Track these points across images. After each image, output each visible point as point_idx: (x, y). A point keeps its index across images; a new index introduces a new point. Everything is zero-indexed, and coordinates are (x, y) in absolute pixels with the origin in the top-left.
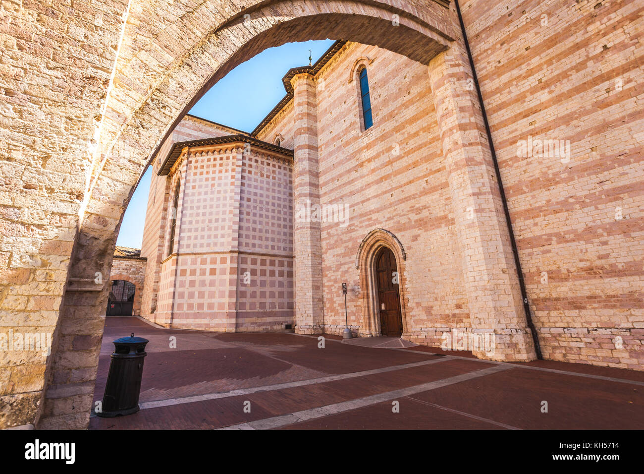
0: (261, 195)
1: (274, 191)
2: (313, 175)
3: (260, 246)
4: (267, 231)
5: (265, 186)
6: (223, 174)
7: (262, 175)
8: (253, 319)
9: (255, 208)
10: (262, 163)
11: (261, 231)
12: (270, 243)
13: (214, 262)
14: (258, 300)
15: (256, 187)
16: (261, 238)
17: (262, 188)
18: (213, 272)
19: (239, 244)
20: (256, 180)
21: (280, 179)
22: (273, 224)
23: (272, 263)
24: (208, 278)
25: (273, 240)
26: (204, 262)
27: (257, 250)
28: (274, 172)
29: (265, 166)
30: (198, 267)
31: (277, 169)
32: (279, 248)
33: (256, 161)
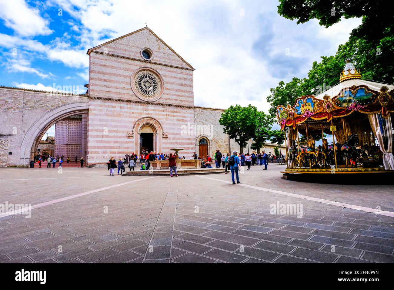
0: (74, 131)
1: (78, 129)
2: (86, 125)
3: (74, 143)
4: (76, 139)
5: (75, 128)
6: (65, 126)
7: (74, 125)
8: (72, 159)
9: (72, 134)
10: (74, 122)
11: (74, 139)
12: (76, 142)
13: (63, 147)
14: (73, 155)
15: (72, 129)
16: (74, 141)
17: (74, 129)
18: (63, 149)
19: (68, 143)
20: (72, 127)
21: (79, 126)
22: (77, 137)
23: (77, 146)
24: (62, 150)
25: (77, 141)
26: (61, 147)
27: (73, 144)
28: (78, 124)
29: (75, 123)
30: (60, 148)
31: (79, 123)
32: (79, 143)
33: (73, 122)
